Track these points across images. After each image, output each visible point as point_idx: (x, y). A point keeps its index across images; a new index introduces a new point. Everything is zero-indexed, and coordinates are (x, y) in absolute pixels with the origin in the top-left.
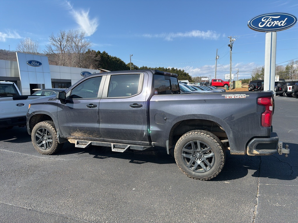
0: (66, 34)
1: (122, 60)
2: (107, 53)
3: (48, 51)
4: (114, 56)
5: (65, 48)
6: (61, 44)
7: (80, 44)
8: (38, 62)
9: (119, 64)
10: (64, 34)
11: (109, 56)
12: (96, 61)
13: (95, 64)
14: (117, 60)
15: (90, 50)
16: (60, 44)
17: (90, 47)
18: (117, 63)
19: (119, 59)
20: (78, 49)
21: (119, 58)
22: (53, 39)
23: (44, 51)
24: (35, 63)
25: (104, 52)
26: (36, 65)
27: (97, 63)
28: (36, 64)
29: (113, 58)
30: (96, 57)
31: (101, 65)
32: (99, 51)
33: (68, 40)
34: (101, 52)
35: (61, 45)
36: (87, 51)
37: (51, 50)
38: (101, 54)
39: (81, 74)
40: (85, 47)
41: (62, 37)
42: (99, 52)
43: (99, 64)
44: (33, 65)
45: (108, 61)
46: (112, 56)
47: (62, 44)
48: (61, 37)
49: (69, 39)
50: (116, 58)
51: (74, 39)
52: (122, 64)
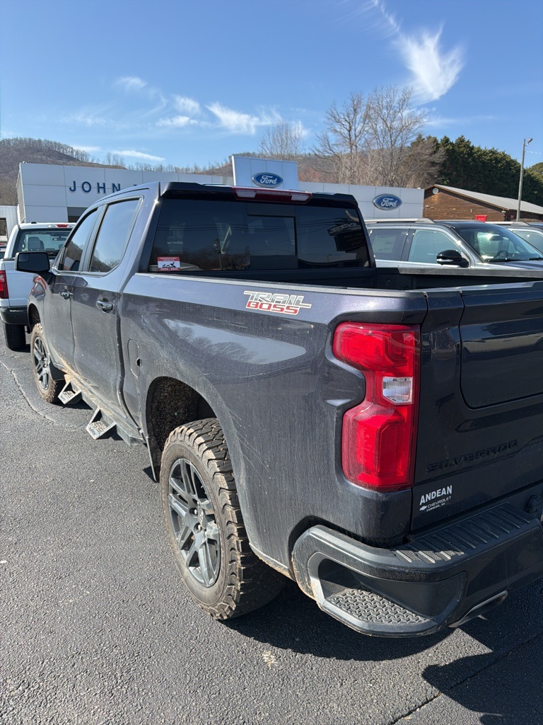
0: (365, 101)
1: (513, 158)
2: (468, 142)
3: (321, 149)
4: (489, 148)
5: (358, 139)
6: (350, 127)
7: (396, 124)
8: (274, 177)
9: (501, 169)
10: (359, 102)
11: (473, 148)
12: (433, 164)
13: (428, 173)
14: (496, 159)
15: (423, 137)
16: (348, 128)
17: (422, 129)
18: (496, 167)
19: (505, 155)
20: (391, 137)
21: (503, 153)
22: (335, 117)
23: (313, 149)
24: (269, 179)
25: (460, 139)
26: (271, 184)
27: (433, 170)
28: (271, 181)
29: (485, 153)
30: (435, 152)
31: (446, 175)
32: (446, 137)
33: (367, 116)
34: (453, 140)
35: (349, 131)
36: (414, 139)
37: (327, 145)
38: (451, 144)
39: (374, 201)
40: (409, 130)
41: (355, 110)
42: (446, 141)
43: (441, 173)
44: (264, 183)
45: (470, 162)
46: (483, 148)
47: (353, 127)
48: (352, 109)
49: (372, 112)
50: (493, 152)
51: (385, 111)
52: (510, 169)
